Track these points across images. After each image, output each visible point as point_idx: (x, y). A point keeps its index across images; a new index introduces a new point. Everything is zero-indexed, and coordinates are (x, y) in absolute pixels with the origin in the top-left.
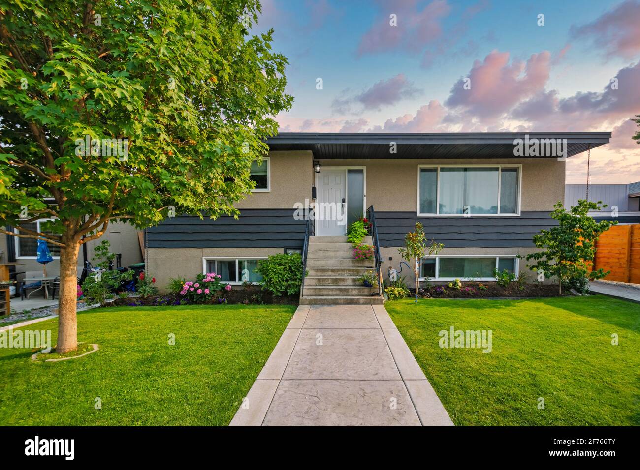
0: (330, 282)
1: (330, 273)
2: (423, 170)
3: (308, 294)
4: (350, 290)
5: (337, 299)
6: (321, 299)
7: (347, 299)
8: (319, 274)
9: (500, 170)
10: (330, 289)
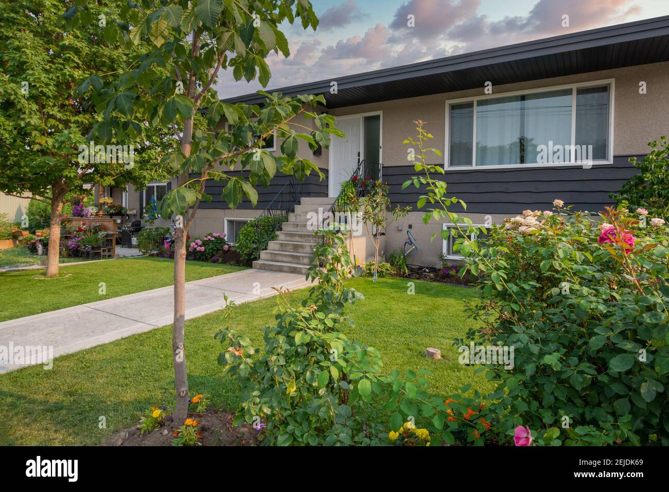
0: (291, 247)
1: (297, 238)
2: (453, 107)
3: (266, 258)
4: (301, 258)
5: (282, 266)
6: (270, 265)
7: (291, 267)
8: (288, 238)
9: (575, 92)
10: (283, 255)
